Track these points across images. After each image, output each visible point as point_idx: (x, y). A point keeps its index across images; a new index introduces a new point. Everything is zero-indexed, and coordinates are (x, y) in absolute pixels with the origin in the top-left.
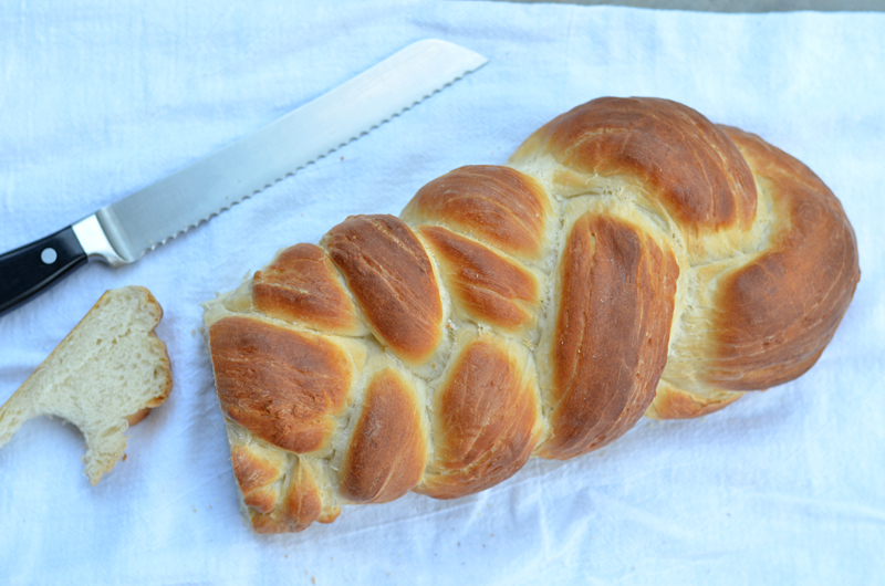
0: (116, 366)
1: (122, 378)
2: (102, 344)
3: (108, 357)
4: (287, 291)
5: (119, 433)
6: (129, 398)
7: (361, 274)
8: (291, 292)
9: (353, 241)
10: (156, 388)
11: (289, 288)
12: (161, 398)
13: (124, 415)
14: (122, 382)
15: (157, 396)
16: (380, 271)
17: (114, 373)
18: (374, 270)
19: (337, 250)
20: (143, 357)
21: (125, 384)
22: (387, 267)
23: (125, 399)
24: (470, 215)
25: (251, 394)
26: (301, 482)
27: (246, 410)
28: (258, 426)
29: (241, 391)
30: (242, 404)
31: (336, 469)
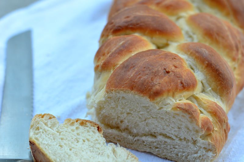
0: (76, 141)
2: (63, 144)
3: (70, 143)
4: (116, 50)
5: (116, 149)
6: (96, 140)
8: (118, 48)
9: (114, 21)
10: (93, 127)
12: (98, 127)
13: (105, 144)
15: (97, 129)
17: (80, 143)
25: (155, 73)
26: (208, 103)
27: (160, 82)
28: (172, 84)
29: (150, 78)
30: (157, 82)
31: (210, 89)
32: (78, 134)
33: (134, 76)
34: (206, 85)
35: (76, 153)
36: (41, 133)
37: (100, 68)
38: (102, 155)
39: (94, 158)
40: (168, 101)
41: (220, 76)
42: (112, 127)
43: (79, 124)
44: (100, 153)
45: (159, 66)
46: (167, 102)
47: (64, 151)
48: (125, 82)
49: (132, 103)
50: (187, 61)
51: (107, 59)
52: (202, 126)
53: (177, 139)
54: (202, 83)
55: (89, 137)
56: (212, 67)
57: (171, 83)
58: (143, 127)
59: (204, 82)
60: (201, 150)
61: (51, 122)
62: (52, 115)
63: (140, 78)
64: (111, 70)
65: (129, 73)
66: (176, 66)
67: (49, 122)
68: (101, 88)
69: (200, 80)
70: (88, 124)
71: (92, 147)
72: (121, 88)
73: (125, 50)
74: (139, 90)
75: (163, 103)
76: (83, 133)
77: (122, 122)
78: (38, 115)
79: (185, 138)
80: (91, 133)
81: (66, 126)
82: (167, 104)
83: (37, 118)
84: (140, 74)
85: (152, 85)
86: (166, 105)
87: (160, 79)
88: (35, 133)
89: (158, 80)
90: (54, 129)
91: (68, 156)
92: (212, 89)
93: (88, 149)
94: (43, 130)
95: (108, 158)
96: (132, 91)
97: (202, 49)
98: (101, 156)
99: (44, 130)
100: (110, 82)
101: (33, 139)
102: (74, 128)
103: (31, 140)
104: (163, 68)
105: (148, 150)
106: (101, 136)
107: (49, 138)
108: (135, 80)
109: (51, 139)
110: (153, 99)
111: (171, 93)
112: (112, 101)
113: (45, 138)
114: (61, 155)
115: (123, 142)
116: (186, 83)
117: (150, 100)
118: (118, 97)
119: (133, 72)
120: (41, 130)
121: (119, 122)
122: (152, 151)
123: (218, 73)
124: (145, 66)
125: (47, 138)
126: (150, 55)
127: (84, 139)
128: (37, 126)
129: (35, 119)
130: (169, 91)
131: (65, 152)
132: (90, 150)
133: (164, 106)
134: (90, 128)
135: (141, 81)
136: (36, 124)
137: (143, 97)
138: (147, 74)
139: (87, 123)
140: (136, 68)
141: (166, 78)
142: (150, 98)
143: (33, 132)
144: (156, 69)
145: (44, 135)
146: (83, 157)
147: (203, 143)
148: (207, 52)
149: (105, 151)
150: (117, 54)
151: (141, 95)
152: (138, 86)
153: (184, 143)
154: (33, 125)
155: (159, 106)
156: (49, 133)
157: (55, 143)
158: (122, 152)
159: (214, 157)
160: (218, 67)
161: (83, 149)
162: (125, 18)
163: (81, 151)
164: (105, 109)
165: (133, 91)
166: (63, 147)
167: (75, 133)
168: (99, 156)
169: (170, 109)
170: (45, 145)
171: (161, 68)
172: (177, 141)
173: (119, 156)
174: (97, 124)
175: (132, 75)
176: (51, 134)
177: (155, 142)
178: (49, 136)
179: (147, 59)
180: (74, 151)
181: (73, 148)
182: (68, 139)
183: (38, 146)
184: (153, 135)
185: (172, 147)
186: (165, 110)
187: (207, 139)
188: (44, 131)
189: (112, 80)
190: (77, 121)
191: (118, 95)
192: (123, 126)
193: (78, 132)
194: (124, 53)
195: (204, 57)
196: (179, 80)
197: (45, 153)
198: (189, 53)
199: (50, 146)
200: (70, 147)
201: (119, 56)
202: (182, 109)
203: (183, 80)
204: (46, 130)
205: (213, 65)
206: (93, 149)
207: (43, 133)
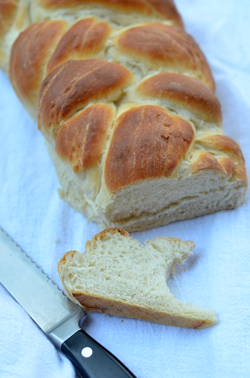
0: (116, 263)
1: (120, 256)
2: (108, 276)
3: (113, 269)
4: (87, 139)
5: (155, 243)
6: (131, 247)
7: (76, 93)
8: (88, 136)
9: (54, 102)
10: (115, 235)
11: (85, 138)
12: (119, 231)
13: (142, 245)
14: (123, 255)
15: (119, 234)
16: (74, 82)
17: (121, 261)
18: (73, 85)
19: (60, 114)
20: (101, 249)
21: (124, 253)
22: (72, 78)
23: (133, 249)
24: (40, 50)
25: (157, 148)
26: (213, 140)
27: (168, 154)
28: (179, 148)
29: (156, 156)
30: (165, 156)
31: (202, 122)
32: (110, 253)
33: (137, 162)
34: (197, 120)
35: (128, 275)
36: (78, 278)
37: (81, 168)
38: (150, 259)
39: (146, 268)
40: (184, 167)
41: (208, 104)
42: (127, 220)
43: (100, 241)
44: (147, 259)
45: (154, 137)
46: (183, 169)
47: (116, 282)
48: (132, 175)
49: (146, 189)
50: (162, 105)
51: (85, 155)
52: (227, 172)
53: (203, 194)
54: (191, 120)
55: (122, 249)
56: (195, 100)
57: (177, 148)
58: (162, 203)
59: (193, 118)
60: (232, 191)
61: (77, 259)
62: (71, 251)
63: (145, 161)
64: (97, 165)
65: (129, 162)
66: (167, 125)
67: (75, 261)
68: (97, 189)
69: (189, 119)
70: (108, 234)
71: (134, 257)
72: (131, 182)
73: (98, 134)
74: (152, 175)
75: (179, 172)
76: (112, 248)
77: (136, 210)
78: (60, 262)
79: (211, 190)
80: (120, 243)
81: (92, 252)
82: (184, 170)
83: (63, 266)
84: (142, 157)
85: (162, 162)
86: (183, 173)
87: (166, 151)
88: (71, 282)
89: (165, 154)
90: (85, 264)
91: (124, 285)
92: (205, 121)
93: (133, 263)
94: (77, 274)
95: (157, 258)
96: (144, 180)
97: (171, 84)
98: (150, 261)
99: (78, 272)
100: (112, 181)
101: (77, 291)
102: (100, 249)
103: (74, 292)
104: (160, 137)
105: (174, 219)
106: (131, 239)
107: (90, 278)
108: (141, 166)
109: (93, 278)
110: (170, 175)
111: (182, 157)
112: (123, 198)
113: (86, 281)
114: (117, 289)
115: (144, 226)
116: (189, 137)
117: (168, 178)
118: (128, 191)
119: (133, 158)
120: (76, 276)
121: (134, 211)
122: (179, 218)
123: (203, 102)
124: (141, 145)
125: (89, 280)
126: (134, 128)
127: (120, 255)
128: (68, 274)
129: (62, 267)
130: (180, 157)
131: (118, 282)
132: (135, 262)
133: (182, 175)
134: (114, 238)
135: (148, 164)
136: (65, 272)
137: (159, 179)
138: (150, 153)
139: (106, 234)
140: (133, 153)
141: (170, 146)
142: (166, 176)
143: (69, 282)
144: (155, 142)
145: (83, 278)
146: (136, 275)
147: (232, 185)
148: (179, 85)
149: (149, 254)
150: (93, 143)
151: (157, 178)
152: (149, 171)
153: (212, 194)
154: (64, 275)
155: (177, 178)
156: (86, 273)
157: (100, 280)
158: (162, 243)
159: (245, 190)
160: (200, 96)
161: (129, 267)
162: (66, 92)
163: (130, 270)
164: (116, 209)
165: (146, 179)
166: (111, 278)
167: (106, 254)
168: (148, 263)
169: (190, 175)
170: (93, 288)
171: (159, 138)
172: (203, 196)
173: (165, 249)
174: (116, 228)
175: (134, 163)
176: (88, 273)
177: (179, 208)
178: (89, 276)
179: (136, 136)
180: (124, 274)
181: (120, 272)
182: (108, 265)
183: (87, 294)
184: (174, 204)
185: (199, 204)
186: (186, 177)
187: (235, 179)
188: (79, 274)
189: (113, 179)
190: (96, 239)
191: (129, 190)
192: (139, 212)
193: (108, 250)
194: (99, 138)
195: (181, 93)
196: (181, 138)
197: (100, 297)
198: (160, 96)
199: (97, 286)
200: (117, 274)
201: (96, 144)
202: (206, 169)
203: (185, 136)
204: (81, 272)
205: (195, 97)
206: (137, 259)
207: (79, 276)
